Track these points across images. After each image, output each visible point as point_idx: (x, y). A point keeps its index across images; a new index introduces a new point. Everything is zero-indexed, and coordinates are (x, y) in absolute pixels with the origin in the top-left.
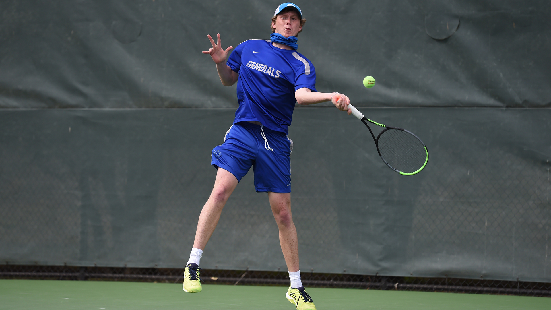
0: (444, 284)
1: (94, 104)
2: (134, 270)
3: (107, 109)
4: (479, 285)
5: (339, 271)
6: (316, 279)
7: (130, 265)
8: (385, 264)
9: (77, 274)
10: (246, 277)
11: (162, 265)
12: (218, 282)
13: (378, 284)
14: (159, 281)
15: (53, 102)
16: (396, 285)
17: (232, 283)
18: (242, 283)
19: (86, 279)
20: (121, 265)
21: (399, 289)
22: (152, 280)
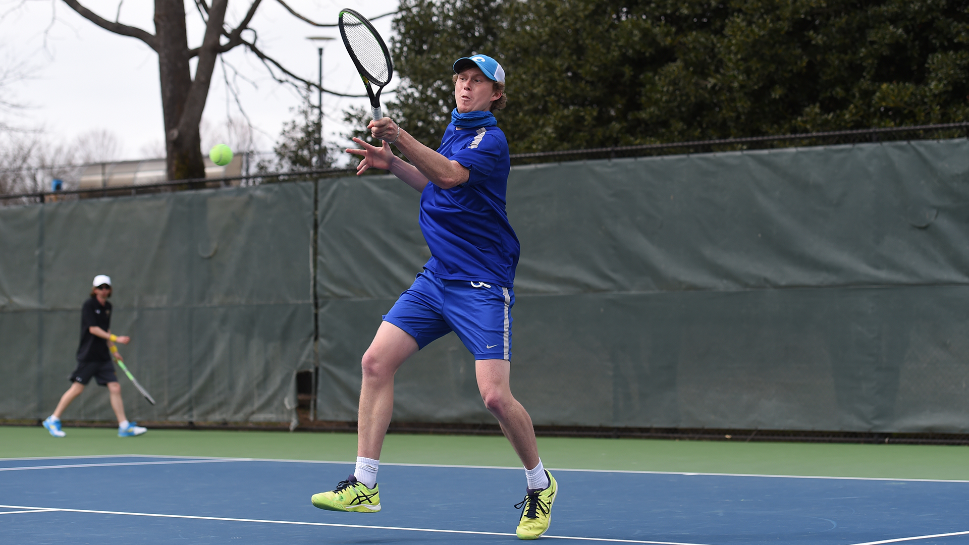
0: (927, 438)
1: (622, 288)
2: (658, 430)
3: (633, 292)
4: (958, 438)
5: (836, 428)
6: (817, 436)
7: (656, 426)
8: (877, 422)
9: (611, 433)
10: (756, 435)
11: (683, 425)
12: (731, 440)
13: (871, 439)
14: (681, 439)
15: (588, 287)
16: (887, 440)
17: (743, 440)
18: (753, 440)
19: (618, 437)
20: (648, 425)
21: (889, 443)
22: (675, 438)
